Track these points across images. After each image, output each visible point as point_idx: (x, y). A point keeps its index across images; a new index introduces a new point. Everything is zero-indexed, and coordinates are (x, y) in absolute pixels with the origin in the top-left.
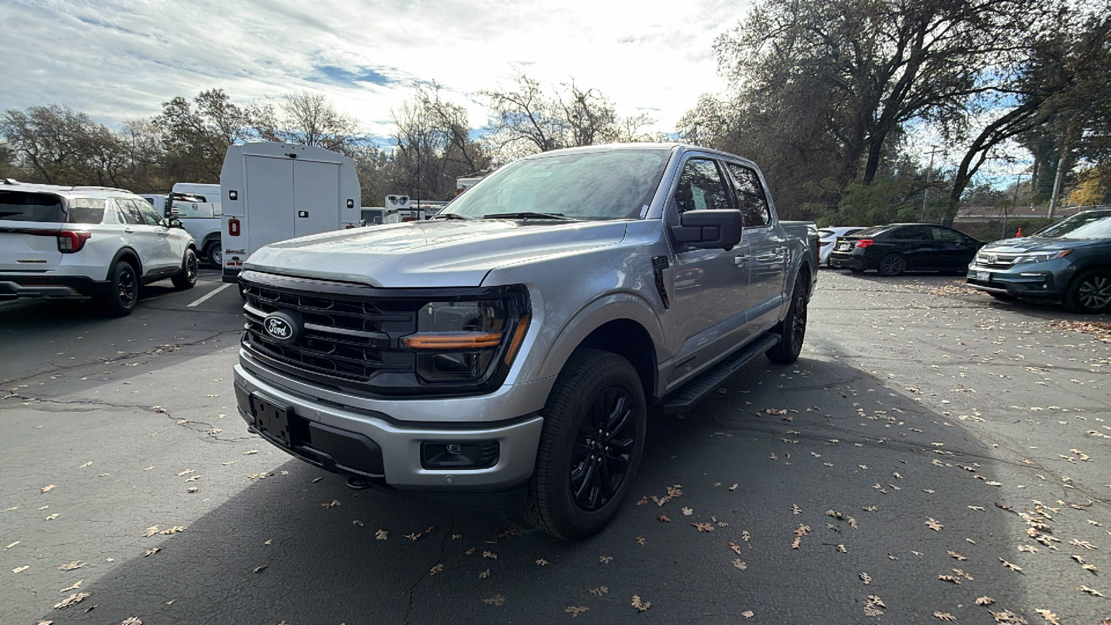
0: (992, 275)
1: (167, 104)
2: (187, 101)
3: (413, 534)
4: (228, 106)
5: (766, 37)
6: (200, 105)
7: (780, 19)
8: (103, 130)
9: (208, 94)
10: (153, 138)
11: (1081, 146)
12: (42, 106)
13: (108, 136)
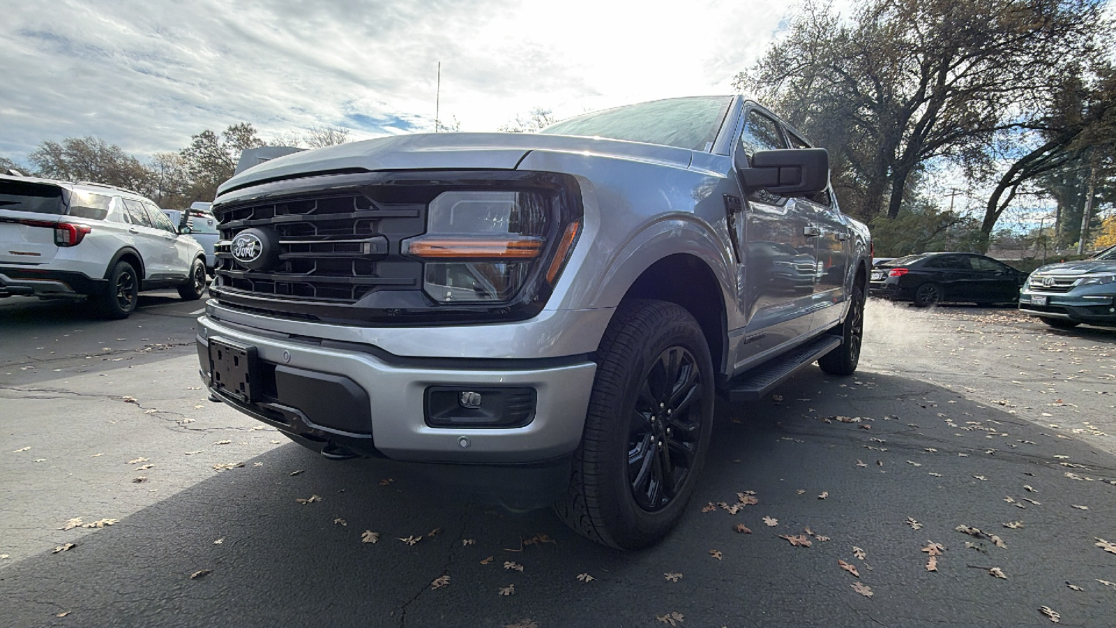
0: (1049, 299)
1: (197, 136)
2: (216, 134)
3: (411, 537)
4: (255, 140)
5: (785, 76)
6: (228, 138)
7: (800, 58)
8: (134, 161)
9: (236, 128)
10: (180, 171)
11: (1103, 191)
12: (78, 138)
13: (139, 167)
